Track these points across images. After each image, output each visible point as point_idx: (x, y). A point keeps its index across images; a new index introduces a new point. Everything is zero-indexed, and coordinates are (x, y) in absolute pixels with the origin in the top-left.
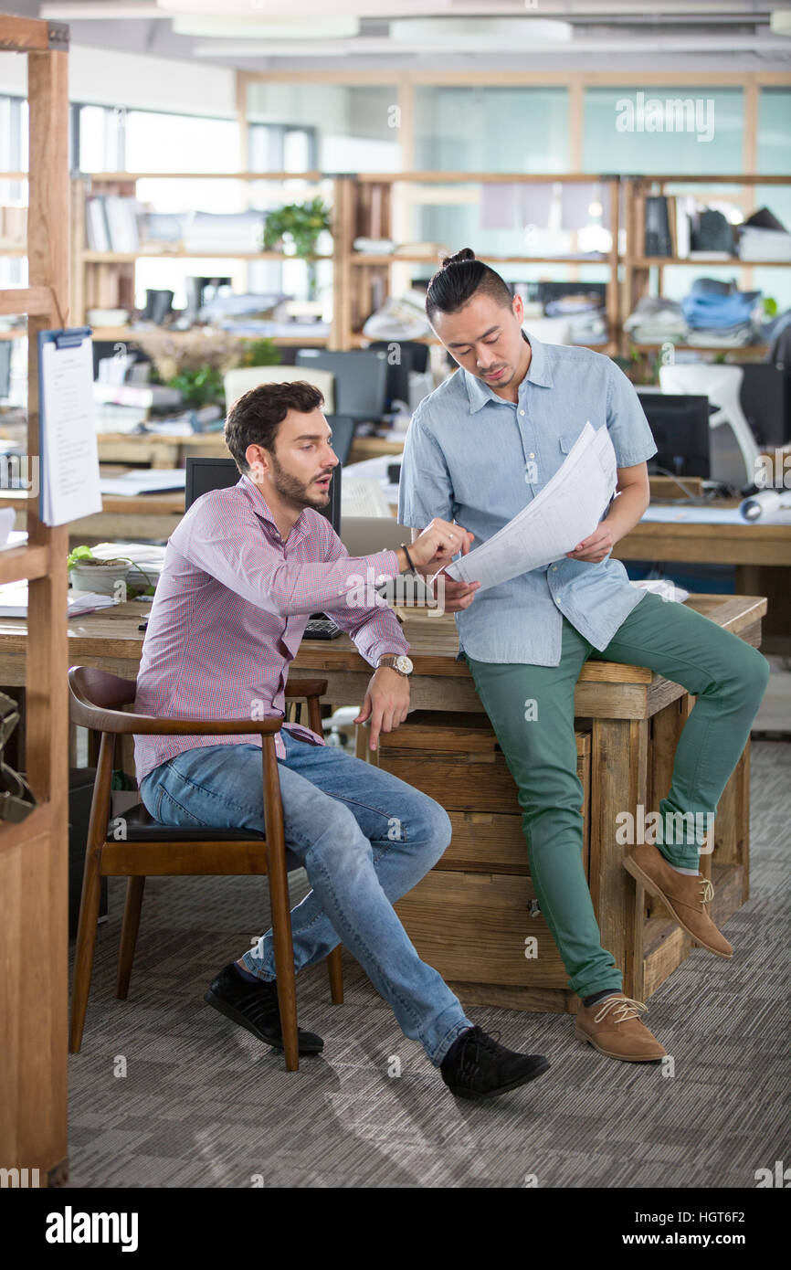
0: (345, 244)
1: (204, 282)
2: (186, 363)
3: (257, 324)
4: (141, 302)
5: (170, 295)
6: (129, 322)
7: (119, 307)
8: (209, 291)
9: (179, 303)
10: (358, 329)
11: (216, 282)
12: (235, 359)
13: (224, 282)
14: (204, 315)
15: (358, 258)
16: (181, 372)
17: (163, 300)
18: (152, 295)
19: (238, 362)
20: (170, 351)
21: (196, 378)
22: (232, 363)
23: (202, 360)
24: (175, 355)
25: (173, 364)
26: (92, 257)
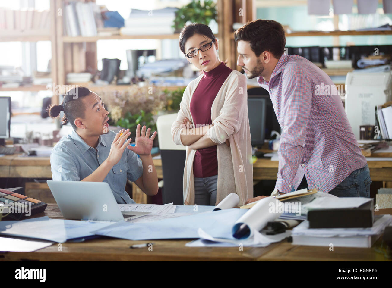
0: (227, 27)
1: (139, 53)
2: (128, 108)
3: (173, 79)
4: (100, 67)
5: (118, 62)
6: (93, 80)
7: (87, 71)
8: (142, 59)
9: (123, 67)
11: (145, 53)
12: (162, 104)
13: (151, 53)
14: (139, 74)
16: (125, 115)
17: (113, 65)
18: (106, 62)
19: (164, 106)
20: (117, 100)
21: (137, 119)
22: (161, 107)
23: (140, 104)
24: (121, 103)
25: (119, 109)
26: (68, 40)
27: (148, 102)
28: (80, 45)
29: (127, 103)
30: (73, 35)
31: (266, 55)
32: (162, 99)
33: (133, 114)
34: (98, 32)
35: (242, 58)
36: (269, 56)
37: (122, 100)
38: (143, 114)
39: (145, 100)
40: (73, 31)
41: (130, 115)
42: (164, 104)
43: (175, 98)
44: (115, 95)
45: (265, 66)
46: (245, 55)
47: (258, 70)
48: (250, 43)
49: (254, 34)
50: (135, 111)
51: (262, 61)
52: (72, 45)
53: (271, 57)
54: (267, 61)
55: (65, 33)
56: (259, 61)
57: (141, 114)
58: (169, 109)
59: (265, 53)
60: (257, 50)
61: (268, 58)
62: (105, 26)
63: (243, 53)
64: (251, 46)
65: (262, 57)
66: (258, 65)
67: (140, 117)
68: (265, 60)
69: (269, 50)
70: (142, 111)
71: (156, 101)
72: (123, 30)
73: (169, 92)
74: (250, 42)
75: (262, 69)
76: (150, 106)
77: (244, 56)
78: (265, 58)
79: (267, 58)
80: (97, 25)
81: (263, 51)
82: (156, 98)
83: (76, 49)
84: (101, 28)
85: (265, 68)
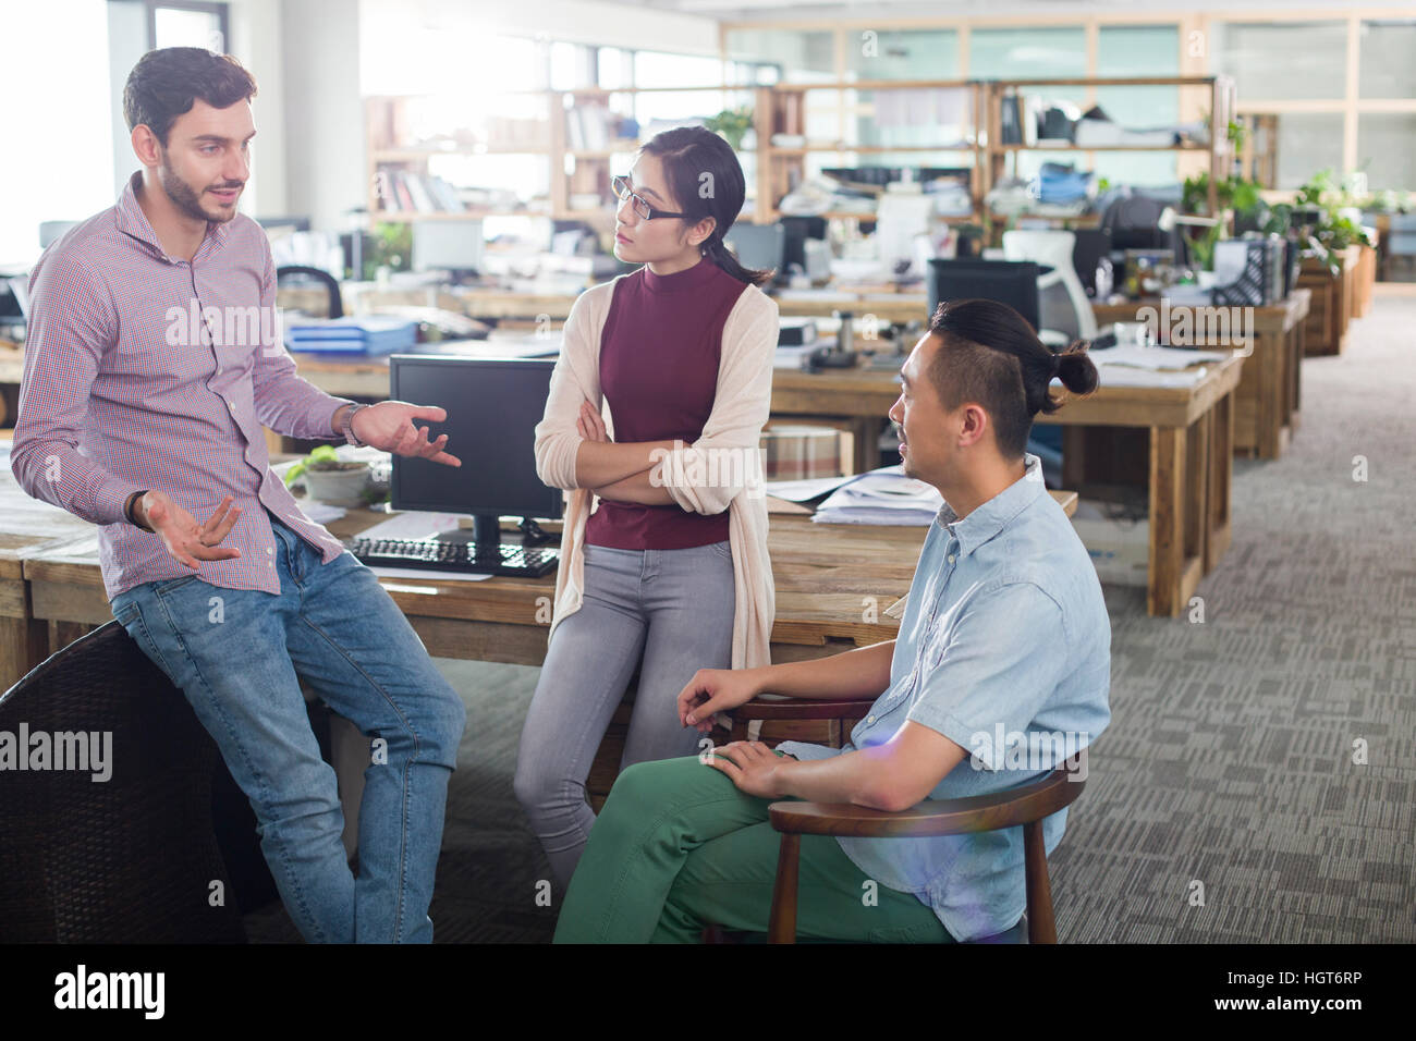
0: (765, 139)
10: (776, 206)
15: (776, 151)
30: (578, 148)
34: (606, 143)
40: (579, 144)
62: (616, 136)
80: (608, 135)
84: (613, 138)
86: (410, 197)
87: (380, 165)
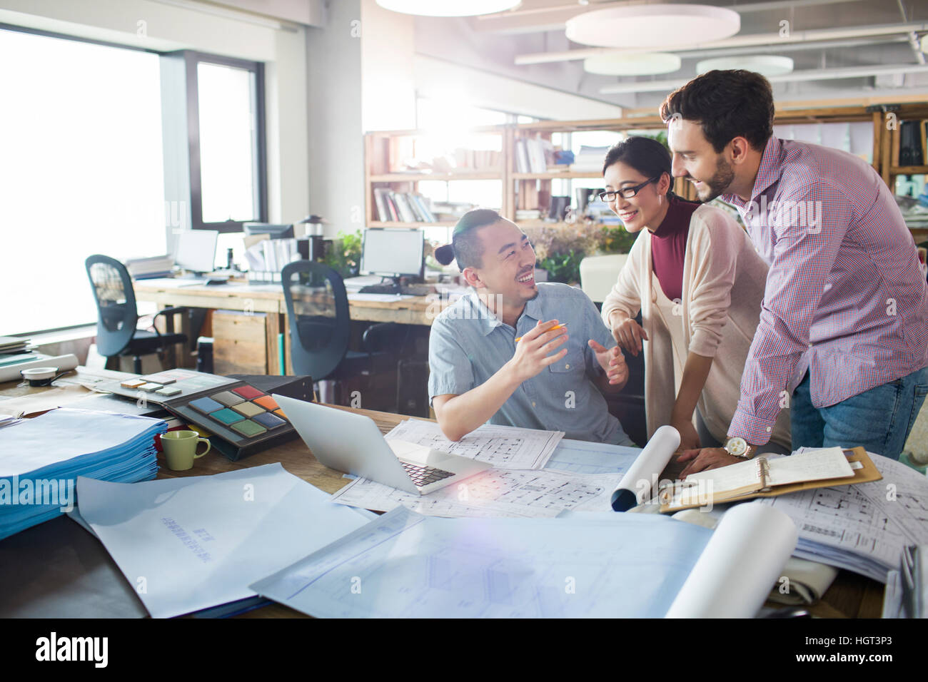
2: (556, 247)
5: (569, 200)
6: (540, 217)
8: (591, 198)
9: (573, 205)
17: (562, 203)
18: (556, 200)
19: (598, 245)
20: (543, 238)
21: (564, 260)
22: (594, 247)
23: (569, 244)
24: (548, 240)
25: (545, 248)
26: (518, 177)
27: (579, 240)
28: (533, 182)
29: (554, 241)
30: (523, 172)
31: (739, 145)
32: (596, 238)
33: (561, 254)
34: (547, 169)
35: (682, 160)
36: (745, 148)
37: (549, 237)
38: (572, 255)
39: (576, 237)
40: (524, 168)
41: (558, 256)
42: (599, 243)
43: (614, 237)
44: (541, 230)
45: (737, 170)
46: (688, 152)
47: (721, 179)
48: (702, 124)
49: (709, 103)
50: (564, 250)
51: (728, 161)
52: (523, 182)
53: (749, 151)
54: (739, 160)
55: (515, 170)
56: (721, 163)
57: (569, 254)
58: (608, 249)
59: (735, 142)
60: (718, 139)
61: (742, 152)
62: (556, 163)
63: (684, 148)
64: (704, 130)
65: (728, 153)
66: (719, 171)
67: (568, 258)
68: (735, 157)
69: (746, 135)
70: (571, 251)
71: (589, 239)
72: (573, 167)
73: (607, 230)
74: (700, 122)
75: (731, 175)
76: (582, 245)
77: (686, 156)
78: (737, 152)
79: (739, 152)
80: (547, 162)
81: (733, 138)
82: (590, 236)
83: (528, 186)
84: (551, 164)
85: (736, 175)
86: (397, 211)
87: (374, 185)
